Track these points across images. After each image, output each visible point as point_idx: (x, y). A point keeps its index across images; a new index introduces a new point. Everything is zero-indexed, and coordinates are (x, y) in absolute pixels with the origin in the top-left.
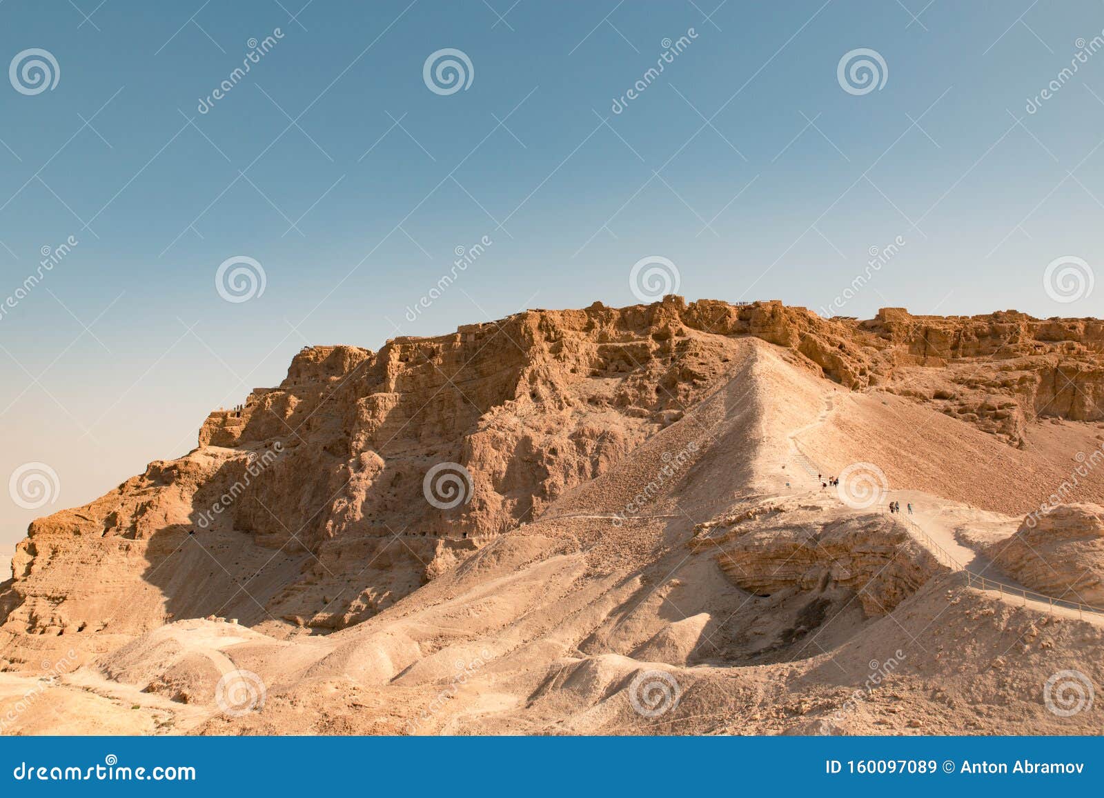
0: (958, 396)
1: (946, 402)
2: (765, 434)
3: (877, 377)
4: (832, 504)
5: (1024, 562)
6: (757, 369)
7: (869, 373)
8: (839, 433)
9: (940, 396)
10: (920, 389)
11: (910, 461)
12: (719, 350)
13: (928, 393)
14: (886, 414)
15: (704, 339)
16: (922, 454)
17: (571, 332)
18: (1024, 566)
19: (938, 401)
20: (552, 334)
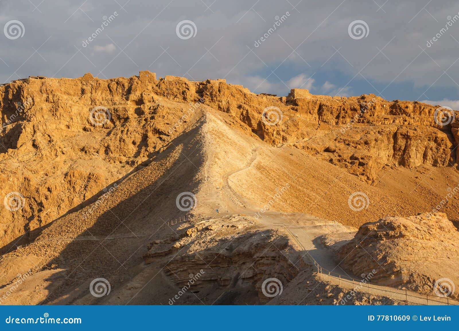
0: (337, 150)
1: (331, 154)
2: (206, 175)
3: (287, 136)
4: (246, 224)
5: (356, 259)
6: (206, 128)
7: (282, 133)
8: (259, 175)
9: (327, 150)
10: (314, 146)
11: (305, 194)
12: (180, 114)
13: (320, 148)
14: (291, 162)
15: (169, 105)
16: (313, 189)
17: (65, 97)
18: (356, 261)
19: (326, 154)
20: (51, 97)
